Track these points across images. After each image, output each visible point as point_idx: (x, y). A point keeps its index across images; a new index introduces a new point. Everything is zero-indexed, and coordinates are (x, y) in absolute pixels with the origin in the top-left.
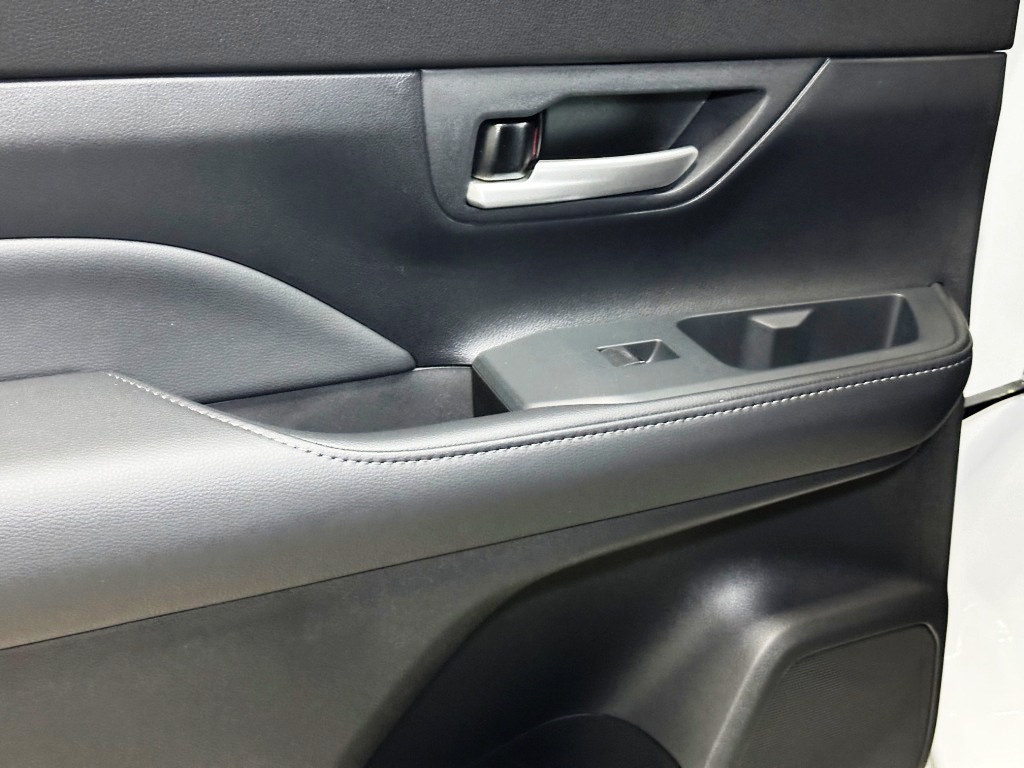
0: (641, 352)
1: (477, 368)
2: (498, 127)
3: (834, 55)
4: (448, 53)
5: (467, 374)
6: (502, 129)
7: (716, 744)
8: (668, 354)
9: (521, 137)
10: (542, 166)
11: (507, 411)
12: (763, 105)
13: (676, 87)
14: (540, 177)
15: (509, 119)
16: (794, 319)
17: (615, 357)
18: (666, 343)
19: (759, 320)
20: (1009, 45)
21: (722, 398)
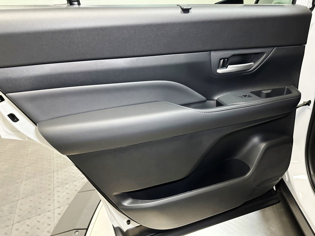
0: (245, 96)
1: (217, 100)
2: (222, 60)
3: (277, 47)
4: (216, 48)
5: (216, 101)
6: (223, 61)
7: (255, 162)
8: (249, 96)
9: (226, 61)
10: (229, 66)
11: (223, 105)
12: (265, 55)
13: (251, 52)
14: (229, 68)
15: (224, 59)
16: (269, 91)
17: (241, 97)
18: (249, 95)
19: (263, 91)
20: (306, 44)
21: (261, 102)
